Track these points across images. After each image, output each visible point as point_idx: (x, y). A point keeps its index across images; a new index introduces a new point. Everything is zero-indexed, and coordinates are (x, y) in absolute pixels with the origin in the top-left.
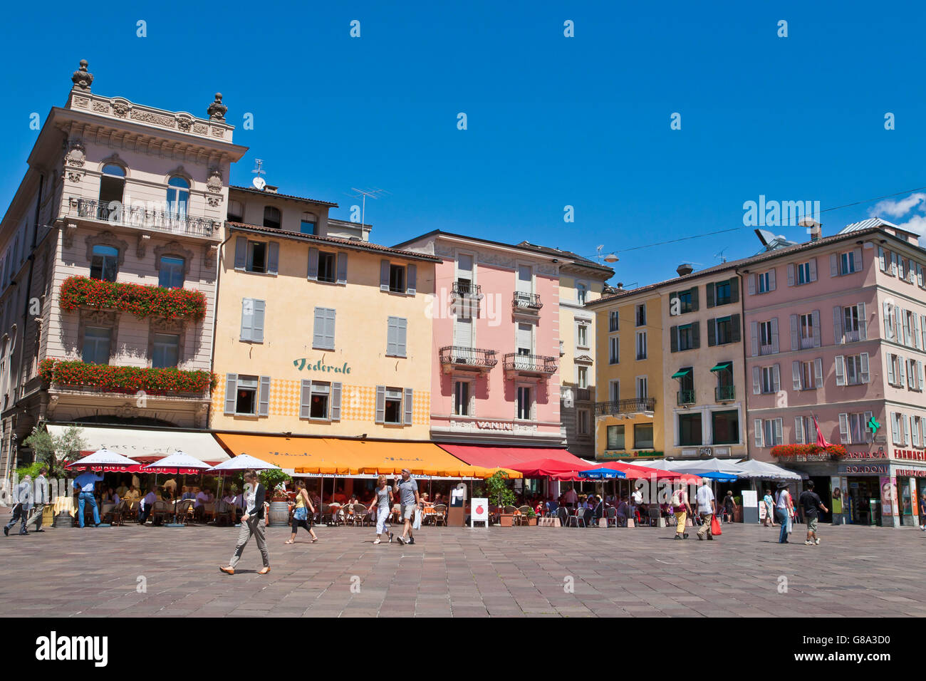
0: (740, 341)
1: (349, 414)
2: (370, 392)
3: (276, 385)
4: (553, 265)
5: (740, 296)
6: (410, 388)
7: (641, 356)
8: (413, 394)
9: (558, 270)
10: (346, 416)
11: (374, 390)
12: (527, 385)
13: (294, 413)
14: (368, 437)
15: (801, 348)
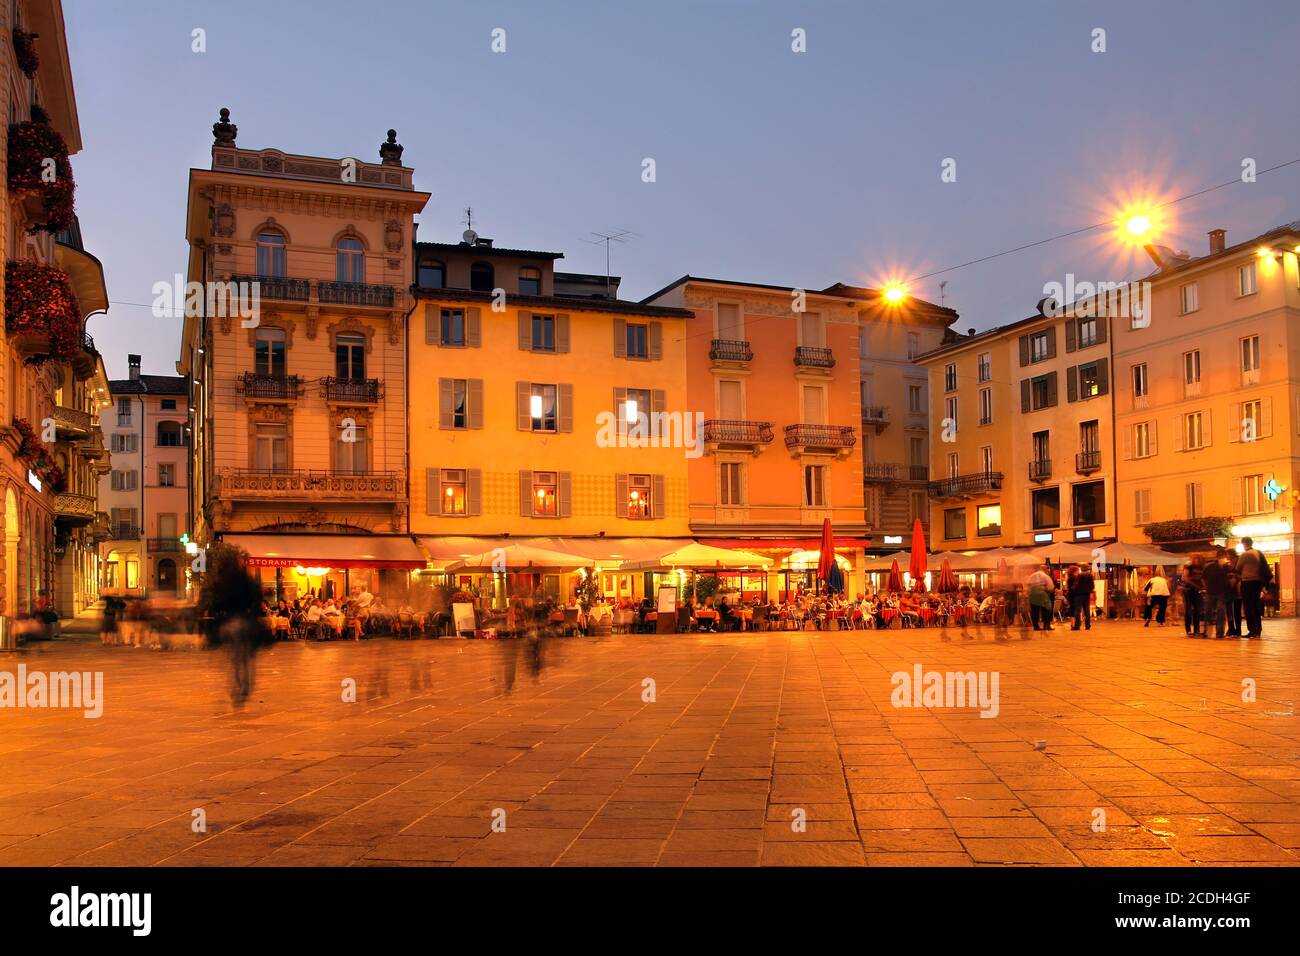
0: (1107, 393)
1: (582, 509)
2: (609, 482)
3: (488, 479)
4: (849, 310)
5: (1109, 334)
6: (660, 473)
7: (986, 421)
8: (665, 481)
9: (856, 315)
10: (579, 512)
11: (613, 479)
12: (818, 462)
13: (513, 511)
14: (606, 535)
15: (1185, 399)
